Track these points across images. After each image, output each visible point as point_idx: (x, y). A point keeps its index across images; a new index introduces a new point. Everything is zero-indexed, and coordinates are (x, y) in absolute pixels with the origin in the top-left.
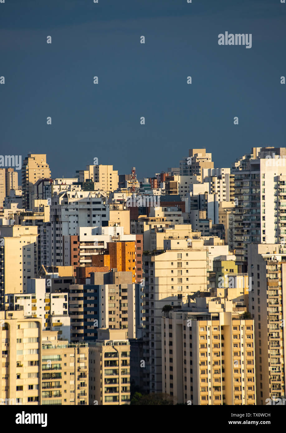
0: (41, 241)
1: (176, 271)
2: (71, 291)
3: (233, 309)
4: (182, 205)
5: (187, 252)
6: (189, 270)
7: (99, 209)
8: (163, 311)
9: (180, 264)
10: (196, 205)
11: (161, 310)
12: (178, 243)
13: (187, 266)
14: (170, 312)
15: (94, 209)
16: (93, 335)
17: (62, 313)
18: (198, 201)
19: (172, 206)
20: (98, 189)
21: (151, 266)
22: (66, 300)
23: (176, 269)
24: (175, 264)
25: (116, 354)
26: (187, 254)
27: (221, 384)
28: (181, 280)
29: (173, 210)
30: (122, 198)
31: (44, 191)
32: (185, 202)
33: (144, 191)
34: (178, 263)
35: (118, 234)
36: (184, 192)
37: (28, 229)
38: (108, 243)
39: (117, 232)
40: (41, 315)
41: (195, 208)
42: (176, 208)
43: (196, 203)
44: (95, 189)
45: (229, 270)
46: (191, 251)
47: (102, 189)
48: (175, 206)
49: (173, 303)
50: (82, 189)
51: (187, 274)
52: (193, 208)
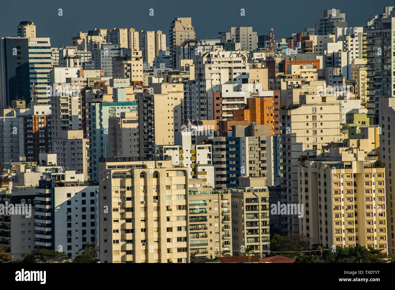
0: (187, 98)
1: (311, 124)
2: (214, 143)
3: (365, 158)
4: (317, 63)
5: (321, 107)
6: (323, 123)
7: (240, 68)
8: (299, 160)
9: (314, 117)
10: (330, 63)
11: (297, 160)
12: (313, 98)
13: (321, 120)
14: (306, 161)
15: (235, 68)
16: (235, 182)
17: (207, 163)
18: (332, 58)
19: (307, 64)
20: (238, 49)
21: (288, 120)
22: (210, 151)
23: (311, 122)
24: (310, 117)
25: (256, 200)
26: (321, 108)
27: (354, 227)
28: (315, 132)
29: (309, 68)
30: (260, 57)
31: (189, 52)
32: (319, 60)
33: (282, 50)
34: (313, 116)
35: (257, 90)
36: (319, 50)
37: (175, 86)
38: (248, 99)
39: (256, 88)
40: (187, 165)
41: (330, 65)
42: (311, 66)
43: (329, 61)
44: (236, 49)
45: (361, 123)
46: (325, 105)
47: (243, 49)
48: (310, 64)
49: (308, 153)
50: (224, 49)
51: (321, 127)
52: (327, 65)
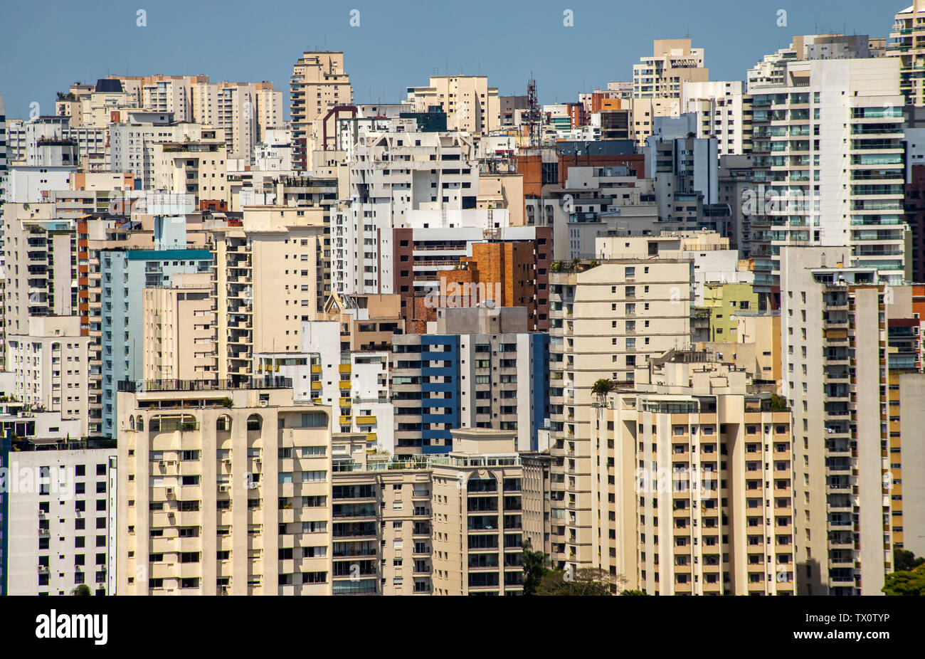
0: (332, 241)
1: (621, 307)
2: (395, 349)
3: (748, 386)
4: (638, 162)
5: (647, 265)
6: (651, 304)
7: (456, 172)
8: (593, 392)
9: (630, 290)
10: (668, 163)
11: (591, 391)
12: (627, 245)
13: (647, 296)
14: (610, 394)
15: (446, 172)
16: (442, 442)
17: (376, 396)
18: (673, 153)
19: (616, 165)
20: (454, 129)
21: (568, 296)
22: (384, 367)
23: (623, 301)
24: (621, 291)
25: (491, 484)
26: (647, 269)
27: (718, 549)
28: (631, 324)
29: (618, 174)
30: (505, 148)
31: (338, 132)
32: (644, 155)
33: (556, 132)
34: (628, 289)
35: (497, 225)
36: (642, 133)
37: (303, 212)
38: (476, 246)
39: (495, 221)
40: (330, 400)
41: (668, 168)
42: (624, 170)
43: (667, 158)
44: (448, 128)
45: (738, 304)
46: (656, 262)
47: (464, 128)
48: (622, 165)
49: (615, 374)
50: (419, 127)
51: (647, 313)
52: (661, 168)
